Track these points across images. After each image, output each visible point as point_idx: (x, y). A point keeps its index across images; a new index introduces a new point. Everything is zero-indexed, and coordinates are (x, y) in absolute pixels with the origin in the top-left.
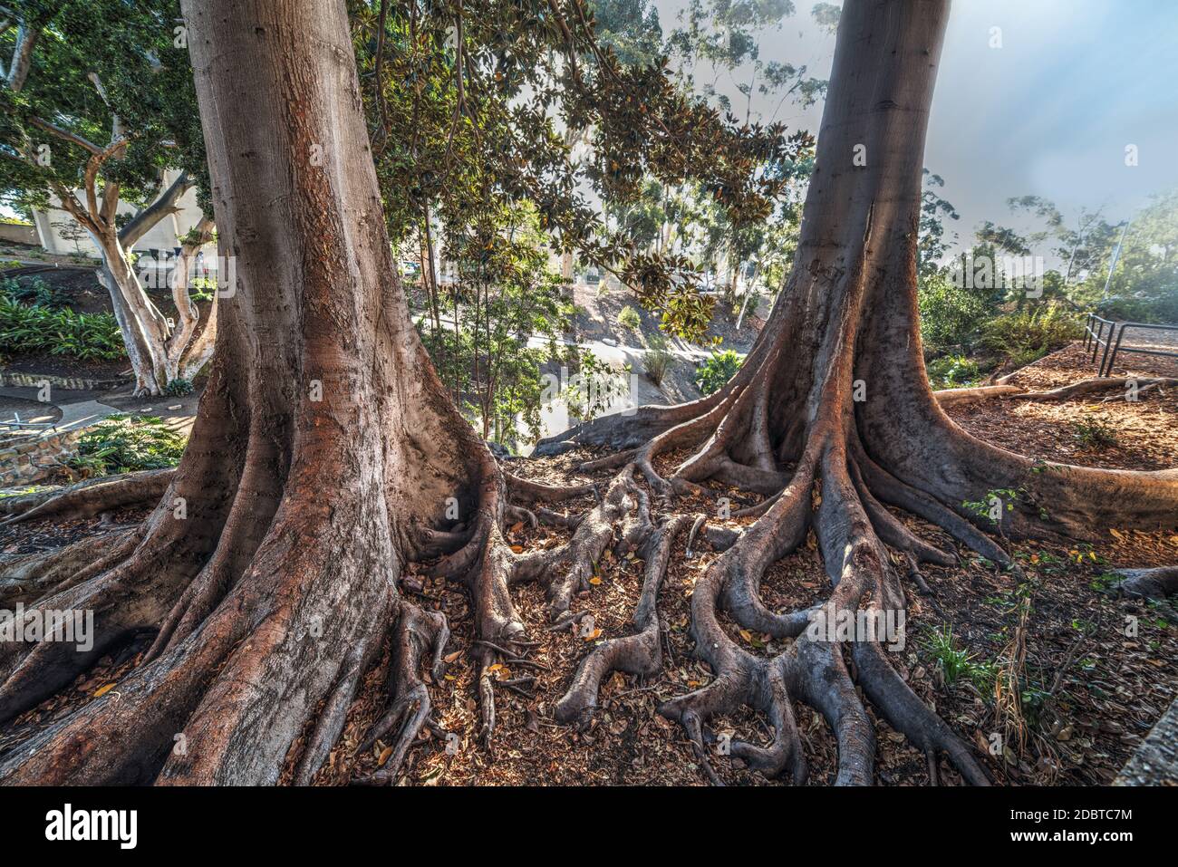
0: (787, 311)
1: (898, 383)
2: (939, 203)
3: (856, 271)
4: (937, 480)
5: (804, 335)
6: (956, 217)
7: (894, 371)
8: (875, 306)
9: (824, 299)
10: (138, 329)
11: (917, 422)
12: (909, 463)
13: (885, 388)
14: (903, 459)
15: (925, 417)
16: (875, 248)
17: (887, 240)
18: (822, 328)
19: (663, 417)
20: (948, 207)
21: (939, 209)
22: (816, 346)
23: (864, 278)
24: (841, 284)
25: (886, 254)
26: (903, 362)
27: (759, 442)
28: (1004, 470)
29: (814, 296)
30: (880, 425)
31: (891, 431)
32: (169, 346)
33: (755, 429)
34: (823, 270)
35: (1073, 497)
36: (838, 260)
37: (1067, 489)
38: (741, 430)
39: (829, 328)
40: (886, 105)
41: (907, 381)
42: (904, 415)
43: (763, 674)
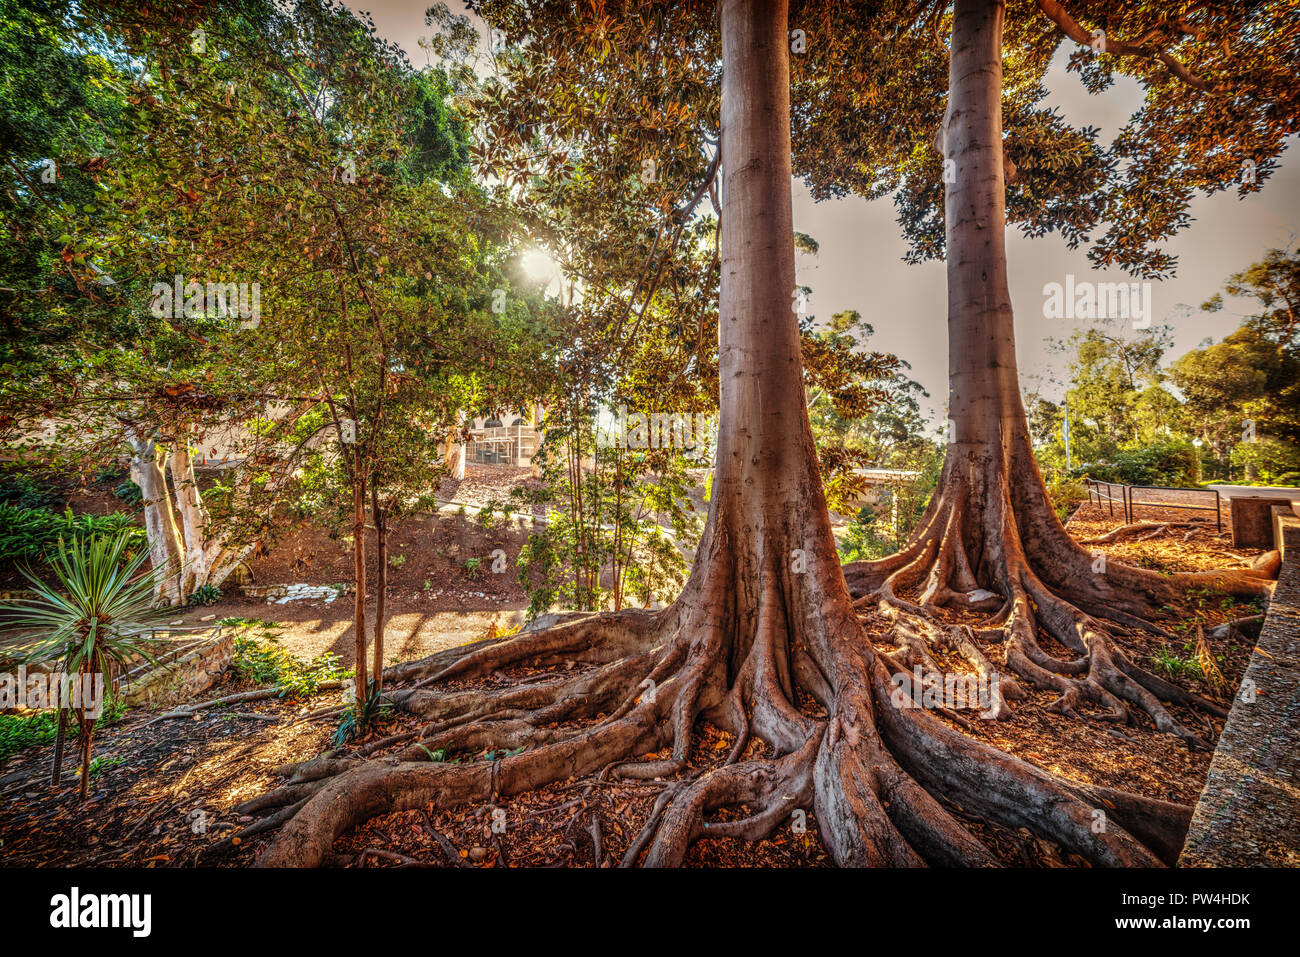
0: (957, 485)
1: (1044, 529)
2: (911, 383)
3: (1001, 459)
4: (1091, 590)
5: (973, 500)
6: (927, 395)
7: (1039, 521)
8: (1016, 480)
9: (981, 476)
10: (171, 529)
11: (1065, 553)
12: (1067, 582)
13: (1036, 533)
14: (1063, 580)
15: (1070, 549)
16: (1008, 445)
17: (1013, 439)
18: (984, 495)
19: (875, 569)
20: (918, 387)
21: (912, 388)
22: (982, 508)
23: (1007, 463)
24: (992, 465)
25: (1015, 448)
26: (1044, 515)
27: (966, 577)
28: (1130, 578)
29: (974, 474)
30: (1040, 559)
31: (1049, 562)
32: (208, 547)
33: (960, 568)
34: (976, 458)
35: (1171, 590)
36: (985, 451)
37: (1167, 586)
38: (951, 569)
39: (989, 495)
40: (994, 364)
41: (1051, 527)
42: (1055, 549)
43: (1088, 686)
